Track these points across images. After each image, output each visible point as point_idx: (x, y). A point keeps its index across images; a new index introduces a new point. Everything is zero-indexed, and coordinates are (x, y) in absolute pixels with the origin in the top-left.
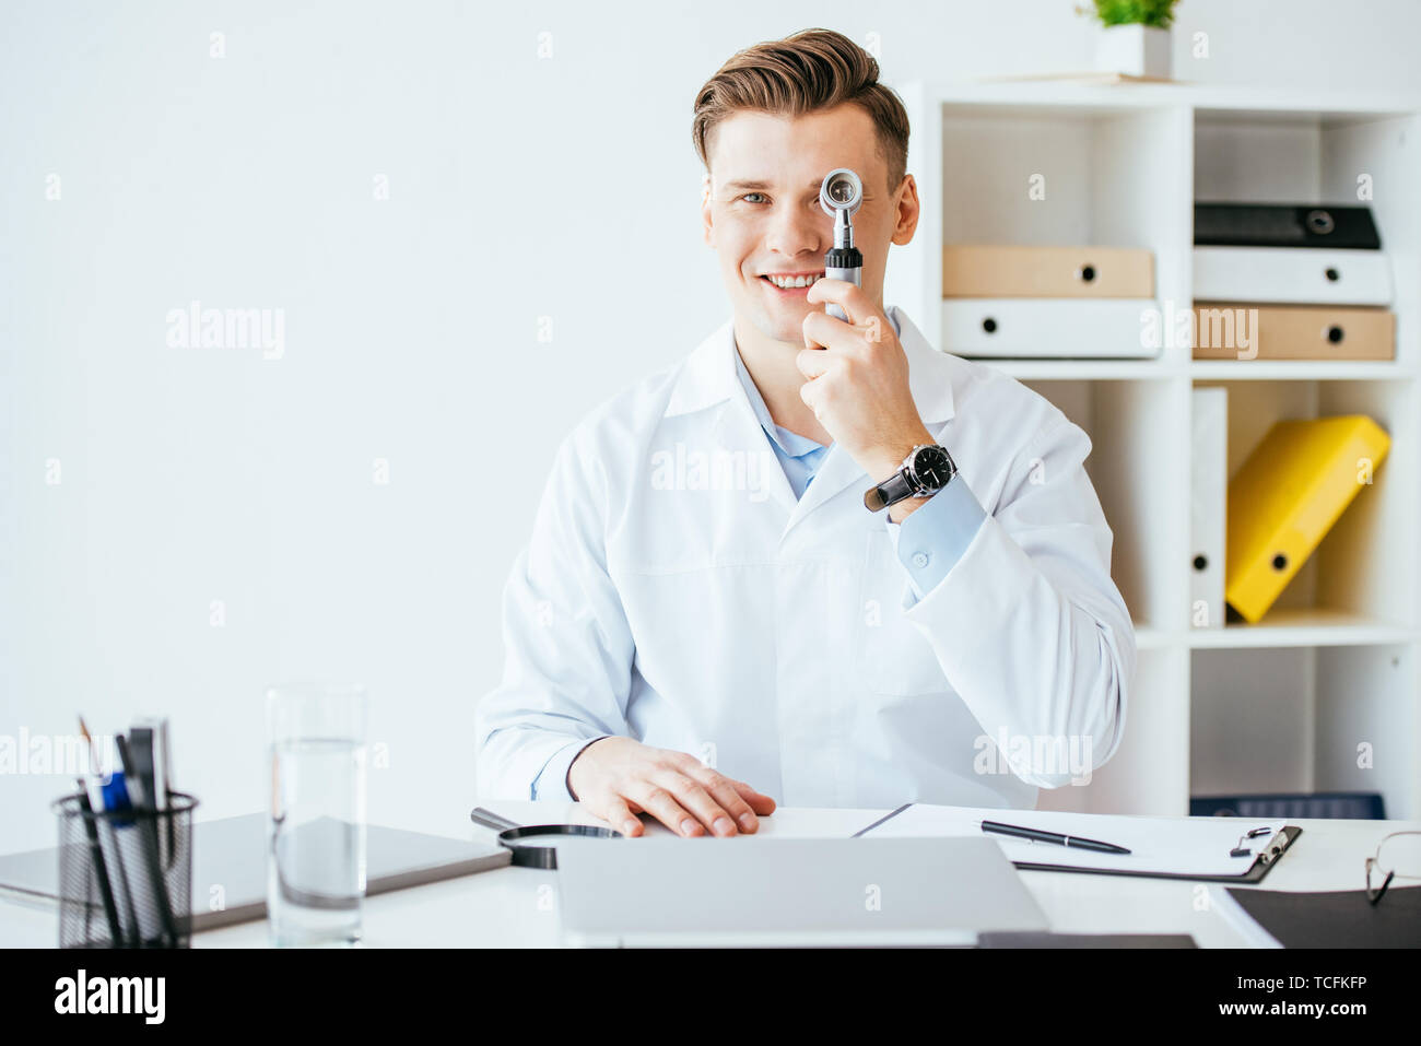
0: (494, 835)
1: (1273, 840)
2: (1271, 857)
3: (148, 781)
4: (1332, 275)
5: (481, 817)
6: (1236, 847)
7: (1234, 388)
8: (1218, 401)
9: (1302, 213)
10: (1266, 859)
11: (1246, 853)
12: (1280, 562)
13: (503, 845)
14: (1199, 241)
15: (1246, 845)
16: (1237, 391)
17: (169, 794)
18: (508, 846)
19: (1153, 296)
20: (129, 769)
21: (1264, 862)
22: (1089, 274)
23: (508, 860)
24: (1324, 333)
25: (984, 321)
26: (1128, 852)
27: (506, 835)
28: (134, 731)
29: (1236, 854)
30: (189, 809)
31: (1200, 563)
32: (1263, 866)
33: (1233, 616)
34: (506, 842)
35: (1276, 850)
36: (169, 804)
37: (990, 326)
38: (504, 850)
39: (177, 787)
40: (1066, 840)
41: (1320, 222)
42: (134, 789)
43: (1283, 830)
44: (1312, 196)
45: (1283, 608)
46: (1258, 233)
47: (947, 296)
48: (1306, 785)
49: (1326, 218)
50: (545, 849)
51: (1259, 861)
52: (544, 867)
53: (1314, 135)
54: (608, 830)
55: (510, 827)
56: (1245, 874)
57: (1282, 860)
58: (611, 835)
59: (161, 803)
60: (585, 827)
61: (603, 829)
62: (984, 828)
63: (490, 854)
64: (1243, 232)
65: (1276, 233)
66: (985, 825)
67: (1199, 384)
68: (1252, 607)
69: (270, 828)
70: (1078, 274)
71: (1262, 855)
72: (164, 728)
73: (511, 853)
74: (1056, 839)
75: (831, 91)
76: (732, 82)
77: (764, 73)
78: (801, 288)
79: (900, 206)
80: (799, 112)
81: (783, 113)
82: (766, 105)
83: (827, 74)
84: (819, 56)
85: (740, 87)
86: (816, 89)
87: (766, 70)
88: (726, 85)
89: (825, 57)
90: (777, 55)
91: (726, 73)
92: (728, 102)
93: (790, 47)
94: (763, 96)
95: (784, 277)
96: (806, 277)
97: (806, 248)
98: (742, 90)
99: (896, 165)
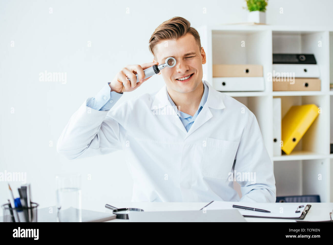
0: (112, 211)
1: (305, 208)
2: (305, 213)
3: (26, 200)
4: (305, 71)
5: (108, 206)
6: (296, 210)
7: (283, 98)
8: (279, 101)
9: (298, 56)
10: (304, 213)
11: (299, 212)
12: (294, 140)
13: (114, 213)
14: (274, 63)
15: (299, 210)
16: (283, 99)
17: (31, 203)
18: (115, 214)
19: (263, 76)
20: (21, 197)
21: (304, 214)
22: (247, 71)
23: (115, 217)
24: (304, 84)
25: (222, 83)
26: (270, 212)
27: (115, 211)
28: (22, 187)
29: (297, 212)
30: (36, 207)
31: (275, 140)
32: (304, 215)
33: (283, 153)
34: (115, 213)
35: (306, 211)
36: (31, 206)
37: (224, 84)
38: (114, 215)
39: (33, 201)
40: (254, 209)
41: (302, 58)
42: (23, 202)
43: (307, 206)
44: (299, 52)
45: (295, 151)
46: (288, 60)
47: (214, 77)
48: (301, 194)
49: (304, 57)
50: (125, 214)
51: (303, 214)
52: (125, 219)
53: (299, 37)
54: (140, 209)
55: (115, 209)
56: (300, 217)
57: (308, 213)
58: (141, 210)
59: (29, 206)
60: (134, 209)
61: (139, 209)
62: (233, 207)
63: (111, 216)
64: (284, 60)
65: (292, 60)
66: (234, 206)
67: (274, 97)
68: (288, 151)
69: (57, 210)
70: (245, 71)
71: (303, 212)
72: (30, 186)
73: (116, 215)
74: (252, 209)
75: (184, 31)
76: (160, 34)
77: (167, 30)
78: (187, 79)
79: (202, 55)
80: (178, 38)
81: (174, 39)
82: (169, 38)
83: (182, 27)
84: (179, 24)
85: (162, 35)
86: (180, 31)
87: (168, 29)
88: (158, 35)
89: (181, 23)
90: (169, 25)
91: (158, 32)
92: (159, 39)
93: (171, 23)
94: (169, 36)
95: (182, 78)
96: (187, 76)
97: (187, 70)
98: (163, 35)
99: (199, 45)
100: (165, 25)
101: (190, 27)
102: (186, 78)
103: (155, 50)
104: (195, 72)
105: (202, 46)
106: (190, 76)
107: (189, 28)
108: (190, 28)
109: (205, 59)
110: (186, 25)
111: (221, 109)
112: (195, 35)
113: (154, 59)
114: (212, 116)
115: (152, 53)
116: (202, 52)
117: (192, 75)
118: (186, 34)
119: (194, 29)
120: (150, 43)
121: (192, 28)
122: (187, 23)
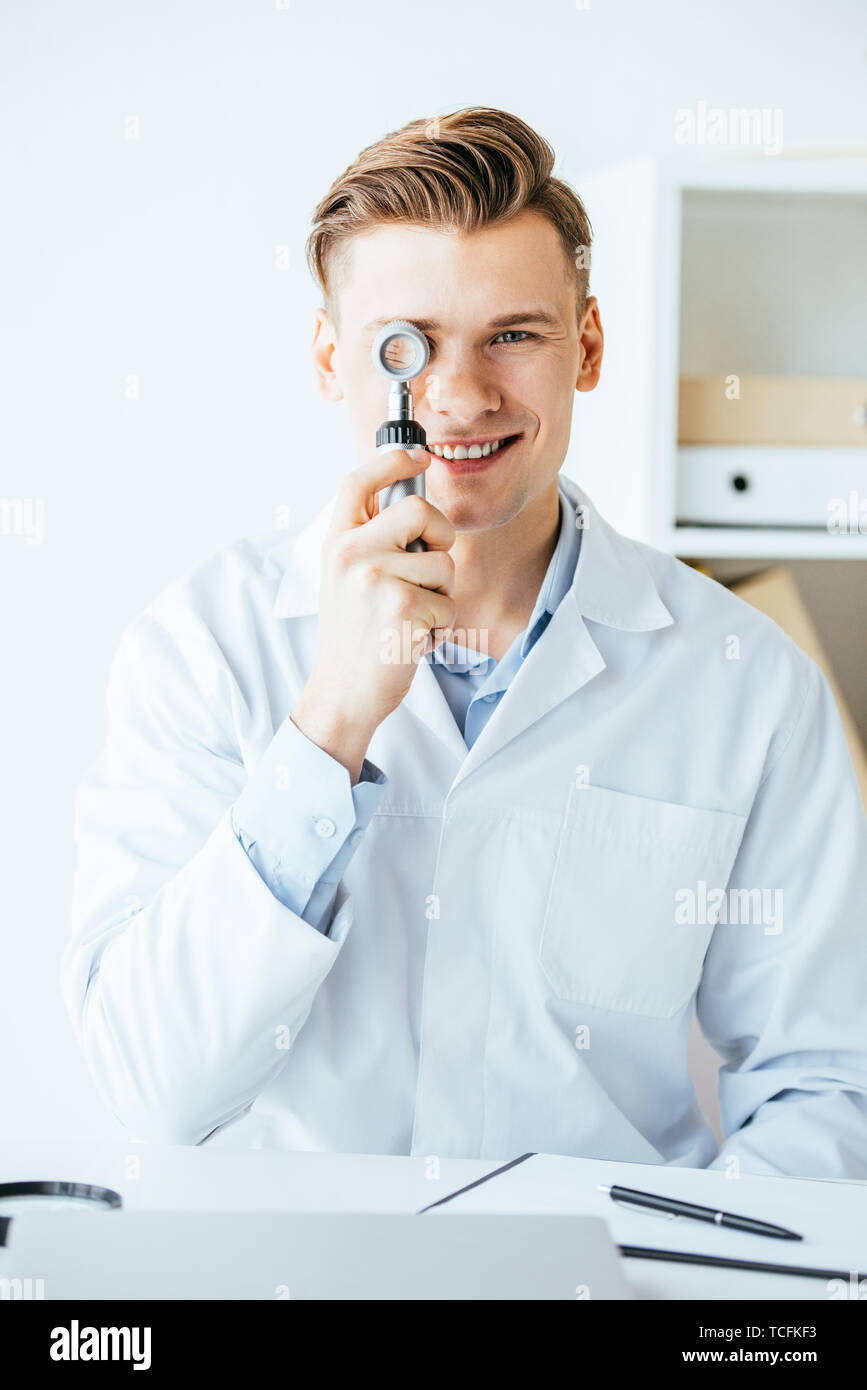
26: (799, 1238)
40: (719, 1217)
62: (614, 1196)
66: (617, 1191)
70: (860, 415)
74: (703, 1215)
75: (512, 195)
76: (378, 187)
77: (424, 174)
78: (476, 460)
79: (584, 339)
80: (473, 228)
81: (451, 226)
82: (427, 216)
83: (506, 173)
84: (495, 150)
85: (390, 192)
86: (494, 194)
87: (427, 170)
88: (369, 190)
89: (505, 151)
90: (439, 148)
91: (368, 173)
92: (371, 211)
93: (453, 136)
94: (425, 206)
95: (453, 446)
96: (482, 445)
97: (488, 408)
98: (394, 196)
99: (577, 286)
100: (418, 143)
101: (552, 175)
102: (475, 452)
103: (334, 264)
104: (529, 432)
105: (591, 293)
106: (496, 446)
107: (542, 180)
108: (549, 181)
109: (593, 366)
110: (528, 161)
111: (649, 632)
112: (568, 225)
113: (325, 312)
114: (604, 666)
115: (317, 278)
116: (587, 326)
117: (508, 442)
118: (518, 214)
119: (566, 191)
120: (320, 223)
121: (558, 184)
122: (533, 150)
